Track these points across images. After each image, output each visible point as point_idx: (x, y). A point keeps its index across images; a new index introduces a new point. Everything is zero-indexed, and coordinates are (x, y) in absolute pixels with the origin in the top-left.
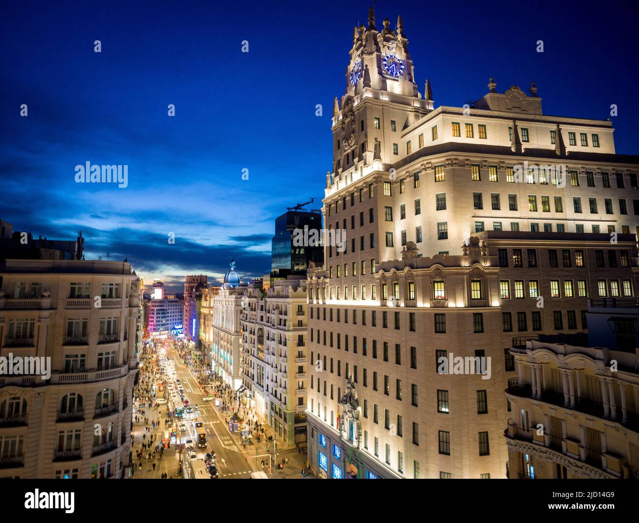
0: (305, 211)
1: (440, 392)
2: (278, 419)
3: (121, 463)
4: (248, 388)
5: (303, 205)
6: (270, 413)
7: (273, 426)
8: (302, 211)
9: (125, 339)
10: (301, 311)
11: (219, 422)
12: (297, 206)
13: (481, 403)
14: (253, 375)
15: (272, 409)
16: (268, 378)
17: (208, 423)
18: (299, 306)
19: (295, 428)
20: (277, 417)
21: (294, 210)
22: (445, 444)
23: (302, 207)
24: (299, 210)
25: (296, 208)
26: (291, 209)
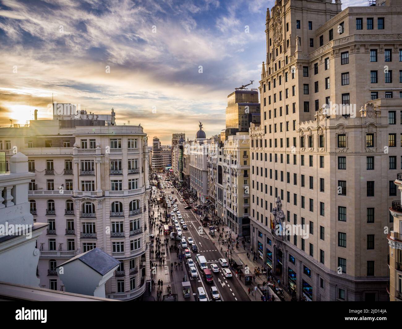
0: (247, 90)
1: (340, 208)
2: (232, 221)
3: (145, 241)
4: (213, 202)
5: (246, 86)
6: (227, 217)
7: (229, 225)
8: (245, 90)
9: (142, 172)
10: (246, 155)
11: (196, 221)
12: (241, 87)
13: (370, 217)
14: (216, 194)
15: (228, 214)
16: (225, 196)
17: (190, 221)
18: (244, 152)
19: (243, 227)
20: (231, 220)
21: (240, 90)
22: (343, 241)
23: (245, 87)
24: (243, 90)
25: (241, 88)
26: (237, 89)
